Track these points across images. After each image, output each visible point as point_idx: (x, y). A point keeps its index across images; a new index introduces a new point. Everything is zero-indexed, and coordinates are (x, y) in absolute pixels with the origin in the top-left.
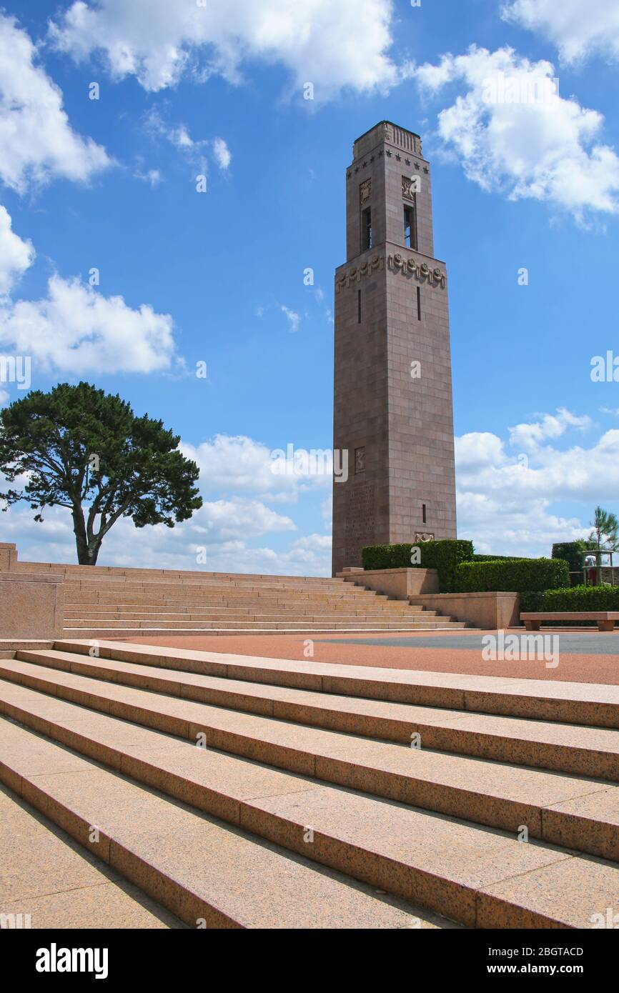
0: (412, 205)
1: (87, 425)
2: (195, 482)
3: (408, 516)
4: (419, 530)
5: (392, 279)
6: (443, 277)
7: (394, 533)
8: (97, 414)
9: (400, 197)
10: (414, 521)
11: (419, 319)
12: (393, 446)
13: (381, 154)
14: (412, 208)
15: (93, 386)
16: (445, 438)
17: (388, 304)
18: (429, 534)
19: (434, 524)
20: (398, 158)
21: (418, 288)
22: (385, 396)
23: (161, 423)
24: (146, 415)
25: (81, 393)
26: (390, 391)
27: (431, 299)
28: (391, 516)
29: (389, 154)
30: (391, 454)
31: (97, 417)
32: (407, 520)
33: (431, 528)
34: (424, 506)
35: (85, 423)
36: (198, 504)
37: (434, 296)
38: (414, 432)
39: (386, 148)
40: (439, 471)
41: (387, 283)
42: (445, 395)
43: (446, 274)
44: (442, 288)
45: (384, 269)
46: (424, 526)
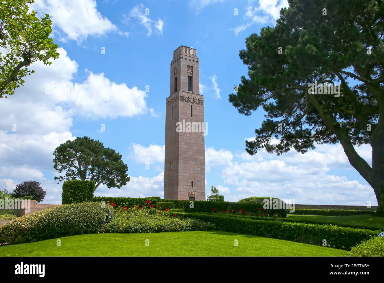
0: (191, 76)
1: (86, 153)
2: (127, 172)
3: (186, 185)
4: (190, 190)
5: (181, 104)
6: (202, 101)
7: (180, 191)
8: (90, 148)
9: (187, 73)
10: (188, 187)
11: (192, 116)
12: (180, 162)
13: (180, 58)
14: (192, 77)
15: (89, 138)
16: (201, 157)
17: (180, 113)
18: (194, 191)
19: (196, 188)
20: (186, 59)
21: (192, 106)
22: (178, 145)
23: (114, 151)
24: (109, 148)
25: (85, 141)
26: (179, 143)
27: (197, 109)
28: (179, 186)
29: (182, 58)
30: (179, 165)
31: (90, 150)
32: (185, 187)
33: (195, 189)
34: (192, 182)
35: (85, 152)
36: (128, 180)
37: (198, 108)
38: (189, 156)
39: (181, 56)
40: (199, 169)
41: (180, 105)
42: (202, 143)
43: (203, 100)
44: (202, 104)
45: (179, 100)
46: (192, 188)
